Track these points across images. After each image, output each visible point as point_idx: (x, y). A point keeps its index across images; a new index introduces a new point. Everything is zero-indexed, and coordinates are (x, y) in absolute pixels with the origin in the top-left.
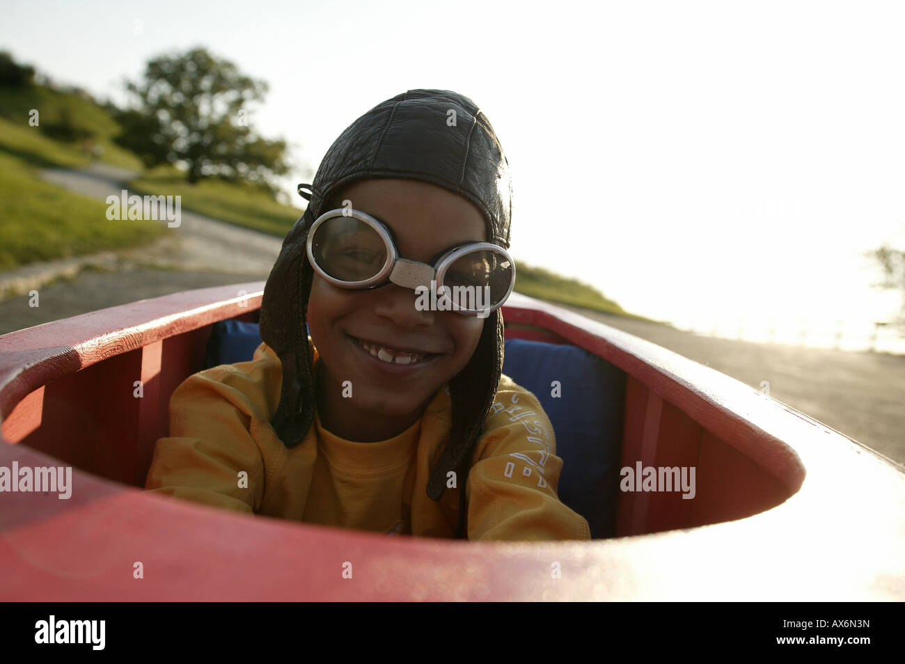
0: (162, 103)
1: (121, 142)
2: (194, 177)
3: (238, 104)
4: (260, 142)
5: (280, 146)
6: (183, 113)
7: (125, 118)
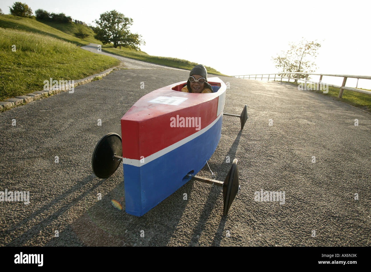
0: (106, 26)
1: (96, 38)
2: (115, 46)
3: (125, 25)
4: (132, 35)
5: (137, 36)
6: (111, 28)
7: (96, 30)
